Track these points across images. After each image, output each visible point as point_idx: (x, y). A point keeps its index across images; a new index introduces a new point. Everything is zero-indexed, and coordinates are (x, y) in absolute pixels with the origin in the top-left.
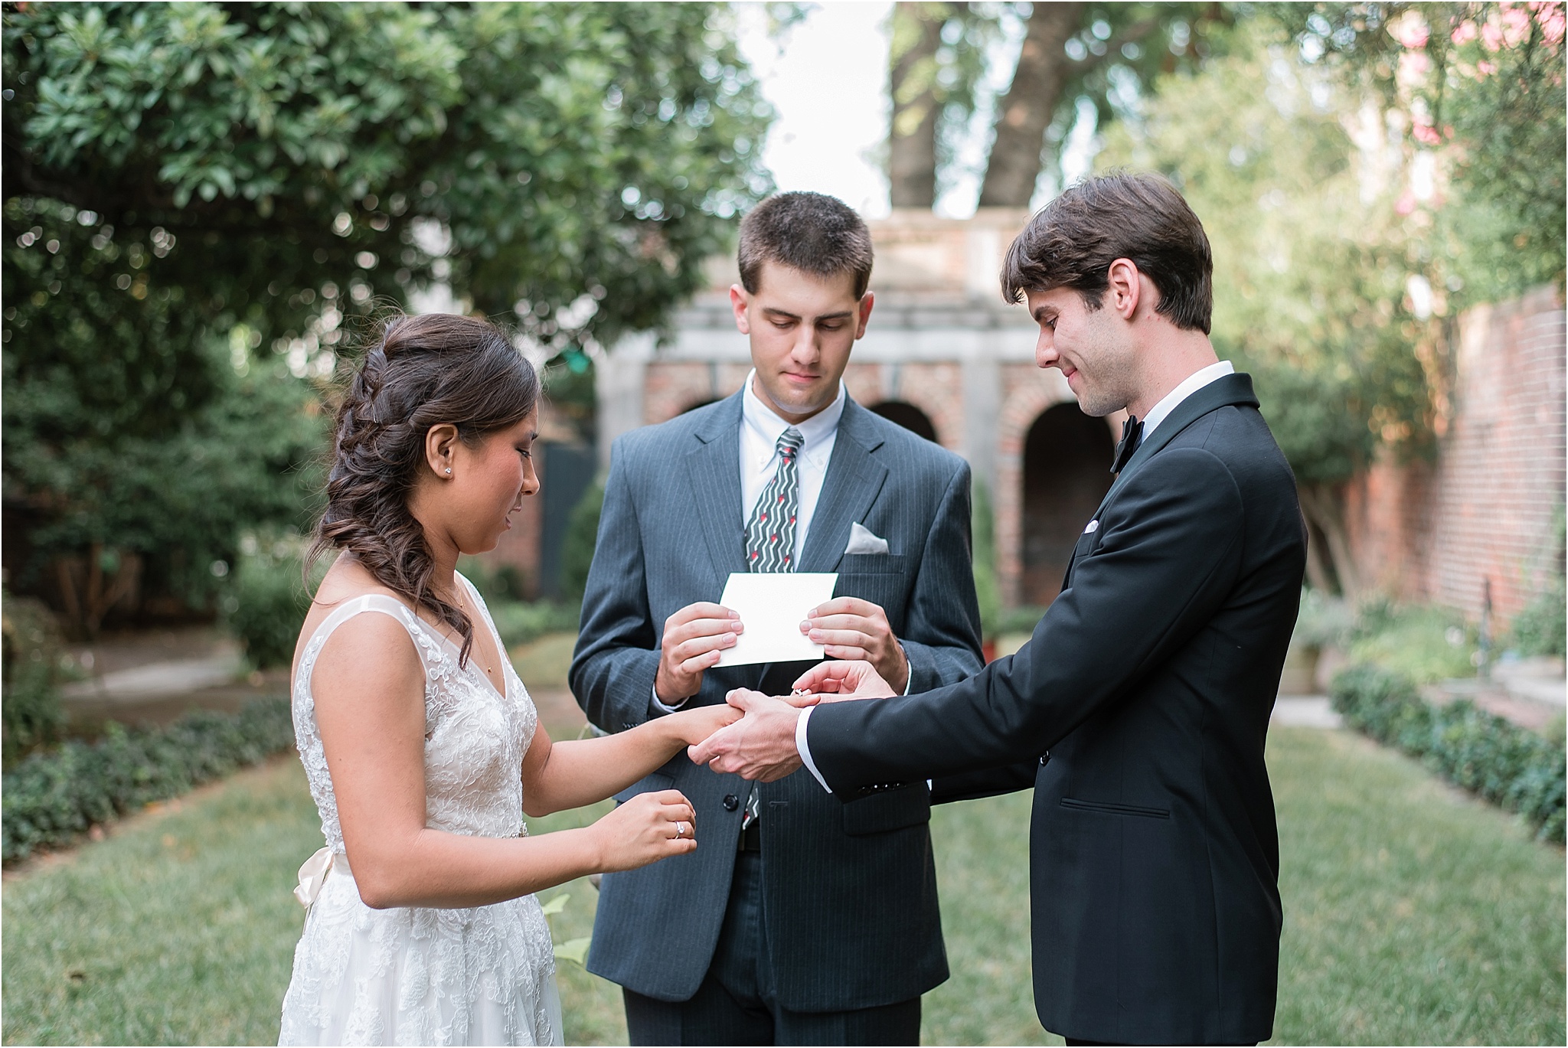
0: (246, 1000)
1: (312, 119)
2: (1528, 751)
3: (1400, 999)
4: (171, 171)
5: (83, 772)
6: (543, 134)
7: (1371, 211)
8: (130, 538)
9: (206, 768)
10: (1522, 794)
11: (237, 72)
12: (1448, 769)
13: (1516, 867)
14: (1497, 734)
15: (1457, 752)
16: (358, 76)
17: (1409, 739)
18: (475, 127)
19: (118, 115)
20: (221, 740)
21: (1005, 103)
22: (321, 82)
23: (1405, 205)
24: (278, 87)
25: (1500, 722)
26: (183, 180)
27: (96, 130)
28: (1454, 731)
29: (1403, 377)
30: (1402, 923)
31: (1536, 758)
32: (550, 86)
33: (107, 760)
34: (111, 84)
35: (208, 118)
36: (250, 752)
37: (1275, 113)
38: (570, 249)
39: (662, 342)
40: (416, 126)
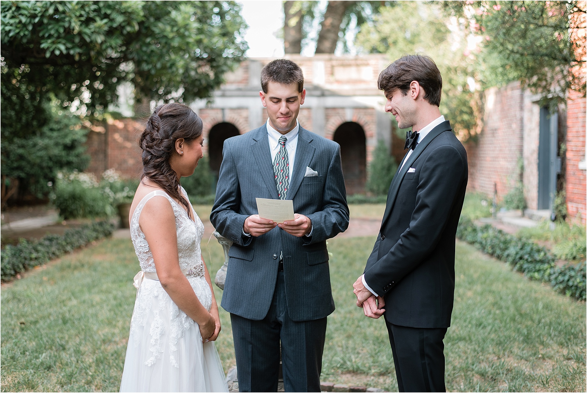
0: (83, 330)
1: (92, 26)
2: (510, 241)
3: (470, 323)
4: (44, 46)
5: (14, 255)
6: (172, 31)
7: (455, 54)
8: (16, 173)
9: (54, 254)
10: (508, 256)
11: (67, 10)
12: (483, 248)
13: (507, 280)
14: (500, 236)
15: (486, 242)
16: (109, 12)
17: (470, 238)
18: (148, 28)
19: (25, 25)
20: (58, 244)
21: (326, 16)
22: (95, 14)
23: (467, 53)
24: (81, 16)
25: (500, 232)
26: (48, 48)
27: (17, 31)
28: (485, 235)
29: (466, 113)
30: (469, 299)
31: (513, 243)
32: (174, 14)
33: (21, 251)
34: (22, 15)
35: (57, 27)
36: (68, 248)
37: (421, 20)
38: (181, 71)
39: (209, 102)
40: (129, 29)
